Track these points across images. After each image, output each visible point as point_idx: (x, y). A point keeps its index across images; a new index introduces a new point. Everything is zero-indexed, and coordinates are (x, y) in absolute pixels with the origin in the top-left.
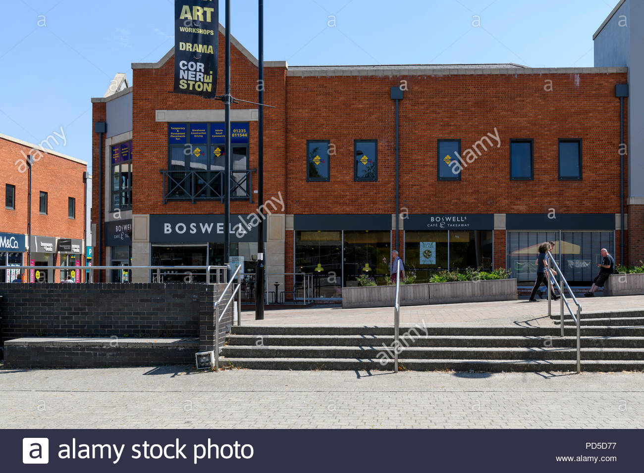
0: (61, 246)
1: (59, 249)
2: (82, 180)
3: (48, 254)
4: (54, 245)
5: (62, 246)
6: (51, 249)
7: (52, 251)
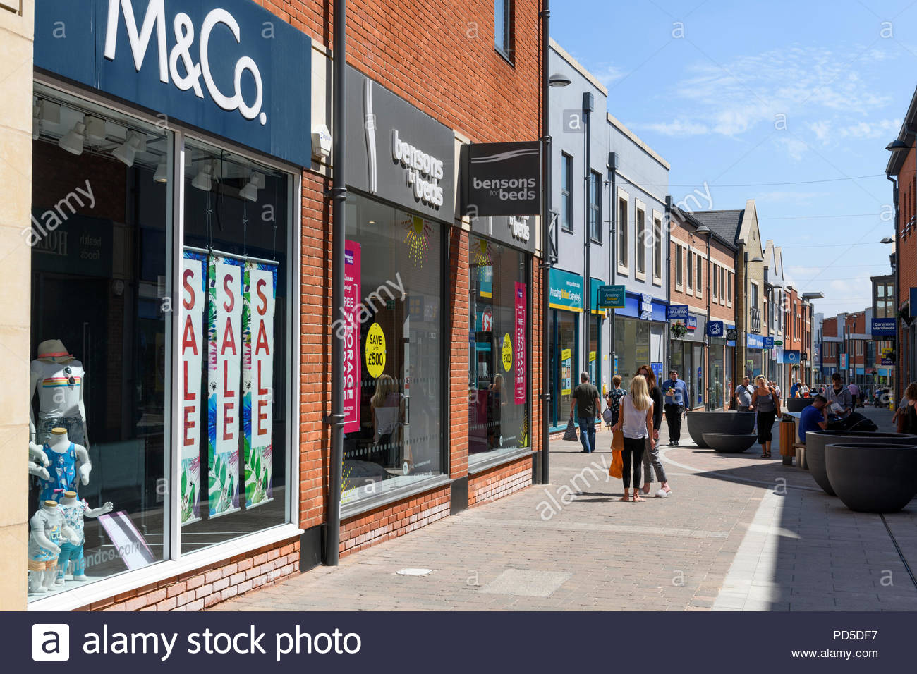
0: (477, 184)
1: (469, 199)
3: (417, 218)
4: (448, 169)
5: (485, 184)
6: (432, 192)
7: (437, 207)
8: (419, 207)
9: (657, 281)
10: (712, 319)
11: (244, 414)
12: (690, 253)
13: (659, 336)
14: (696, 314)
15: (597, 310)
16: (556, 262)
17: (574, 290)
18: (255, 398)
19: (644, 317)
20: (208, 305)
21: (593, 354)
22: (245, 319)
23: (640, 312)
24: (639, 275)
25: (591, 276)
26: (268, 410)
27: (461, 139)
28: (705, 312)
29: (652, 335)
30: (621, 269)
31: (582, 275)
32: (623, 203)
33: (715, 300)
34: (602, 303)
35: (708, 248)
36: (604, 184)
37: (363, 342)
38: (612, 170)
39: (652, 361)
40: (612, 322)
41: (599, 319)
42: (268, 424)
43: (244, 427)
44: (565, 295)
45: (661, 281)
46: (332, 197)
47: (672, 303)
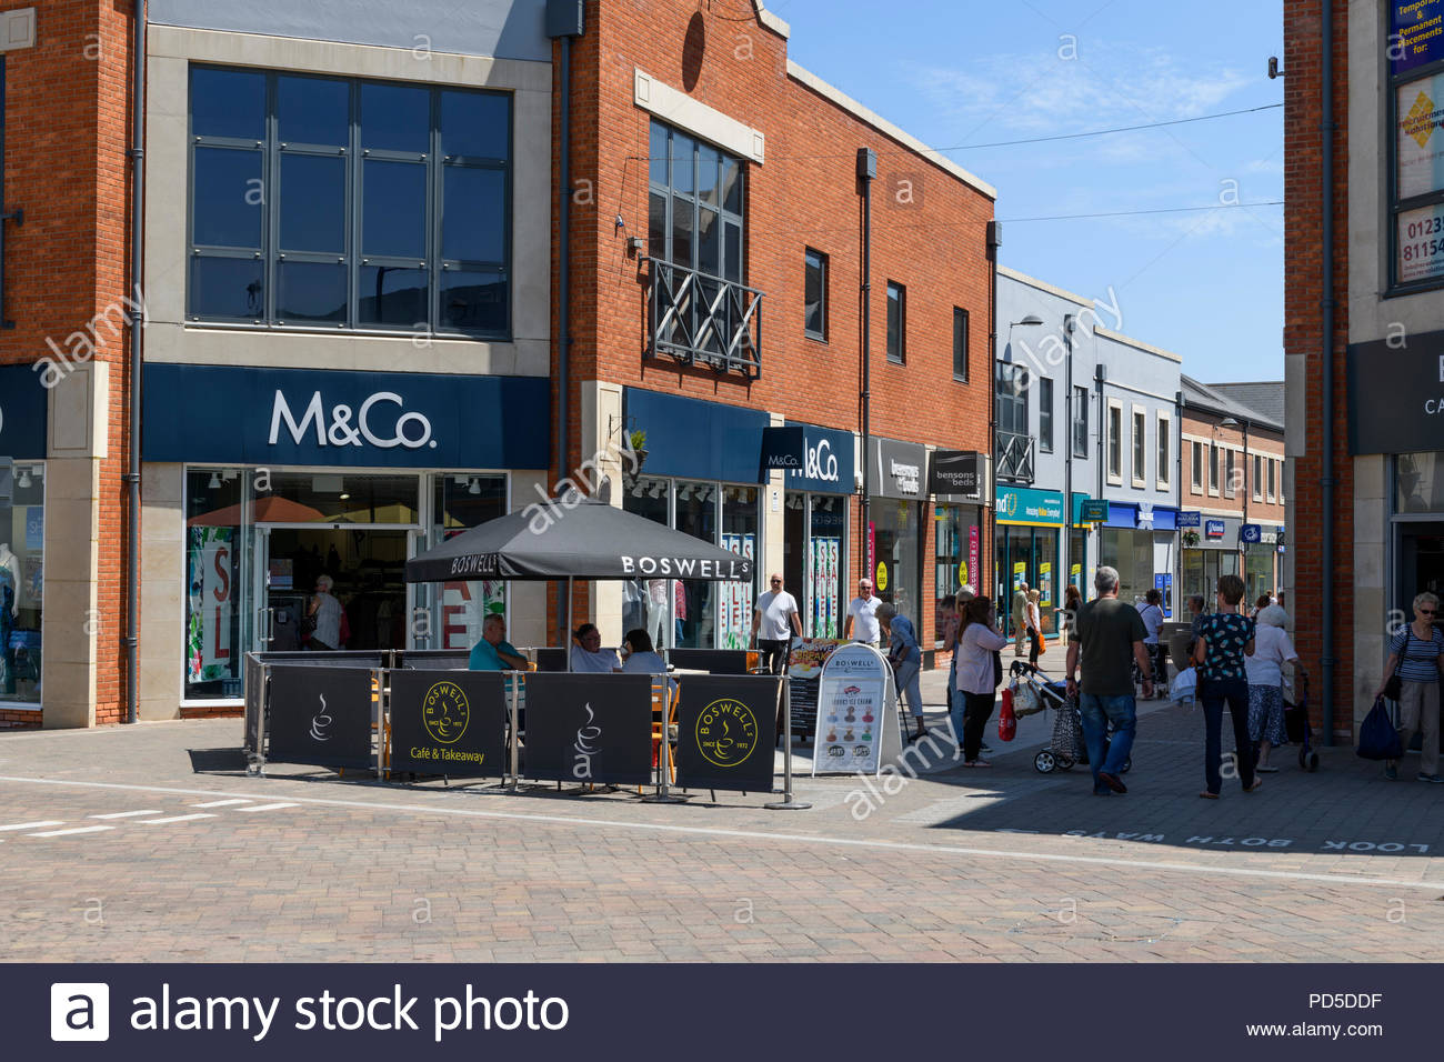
0: (939, 476)
1: (936, 485)
2: (983, 250)
3: (904, 502)
5: (943, 476)
6: (913, 487)
7: (915, 494)
8: (905, 497)
9: (1162, 485)
10: (1250, 521)
11: (828, 606)
12: (1214, 449)
13: (1166, 545)
14: (1224, 517)
15: (1081, 524)
16: (1033, 482)
17: (1053, 507)
18: (832, 599)
19: (1142, 526)
20: (816, 560)
21: (1077, 567)
22: (828, 565)
23: (1137, 522)
24: (1137, 482)
25: (1073, 490)
26: (836, 605)
27: (930, 448)
28: (1241, 514)
29: (1155, 545)
30: (1113, 479)
31: (1063, 492)
32: (1116, 412)
33: (1257, 498)
34: (1085, 517)
35: (1245, 438)
36: (1090, 398)
37: (876, 573)
38: (1100, 382)
39: (1155, 572)
40: (1100, 535)
41: (1085, 532)
42: (836, 611)
43: (828, 613)
44: (1043, 513)
45: (1171, 486)
46: (863, 503)
47: (1185, 508)
